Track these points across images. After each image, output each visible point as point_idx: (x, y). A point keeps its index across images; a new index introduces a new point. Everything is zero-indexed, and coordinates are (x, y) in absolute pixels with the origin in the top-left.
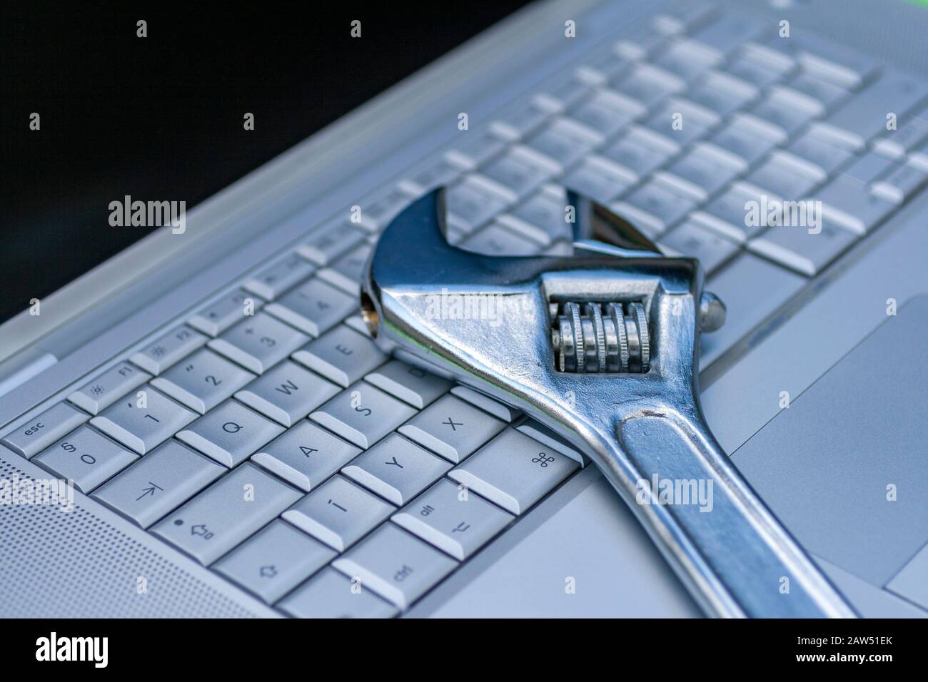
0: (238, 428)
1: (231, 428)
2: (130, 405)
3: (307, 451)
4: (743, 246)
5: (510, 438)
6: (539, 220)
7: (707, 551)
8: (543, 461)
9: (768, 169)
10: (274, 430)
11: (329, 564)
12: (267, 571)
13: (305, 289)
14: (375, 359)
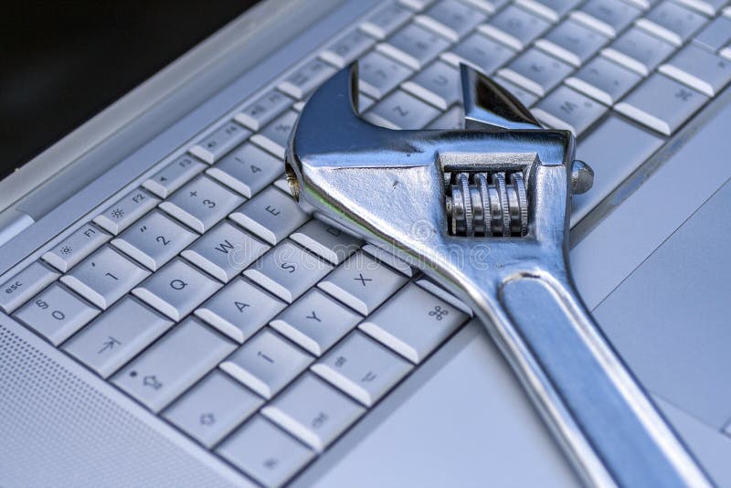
0: (184, 285)
1: (177, 285)
2: (93, 264)
3: (241, 307)
4: (611, 109)
5: (411, 292)
6: (438, 87)
7: (573, 404)
8: (438, 314)
9: (634, 35)
10: (212, 286)
11: (258, 412)
12: (207, 419)
13: (239, 154)
14: (298, 219)
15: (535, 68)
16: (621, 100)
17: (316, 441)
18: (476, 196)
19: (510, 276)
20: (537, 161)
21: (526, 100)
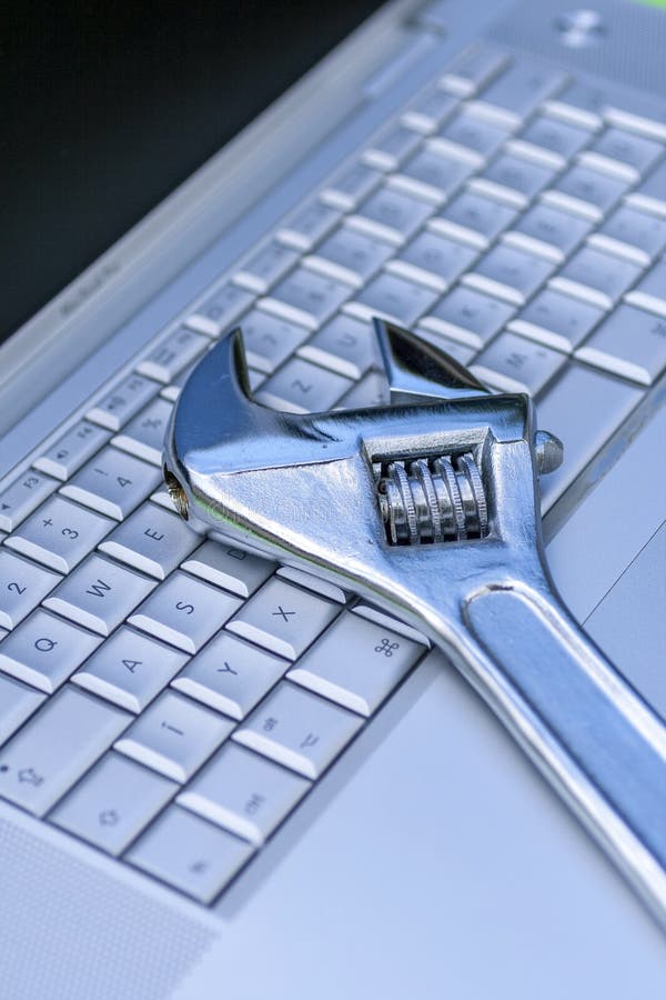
0: (52, 644)
1: (44, 645)
3: (131, 665)
4: (571, 357)
5: (348, 624)
6: (345, 349)
7: (576, 749)
8: (386, 648)
9: (586, 257)
10: (91, 642)
11: (172, 801)
13: (100, 463)
14: (189, 542)
15: (467, 313)
16: (583, 344)
17: (254, 832)
18: (418, 491)
19: (475, 592)
20: (491, 438)
21: (462, 357)
